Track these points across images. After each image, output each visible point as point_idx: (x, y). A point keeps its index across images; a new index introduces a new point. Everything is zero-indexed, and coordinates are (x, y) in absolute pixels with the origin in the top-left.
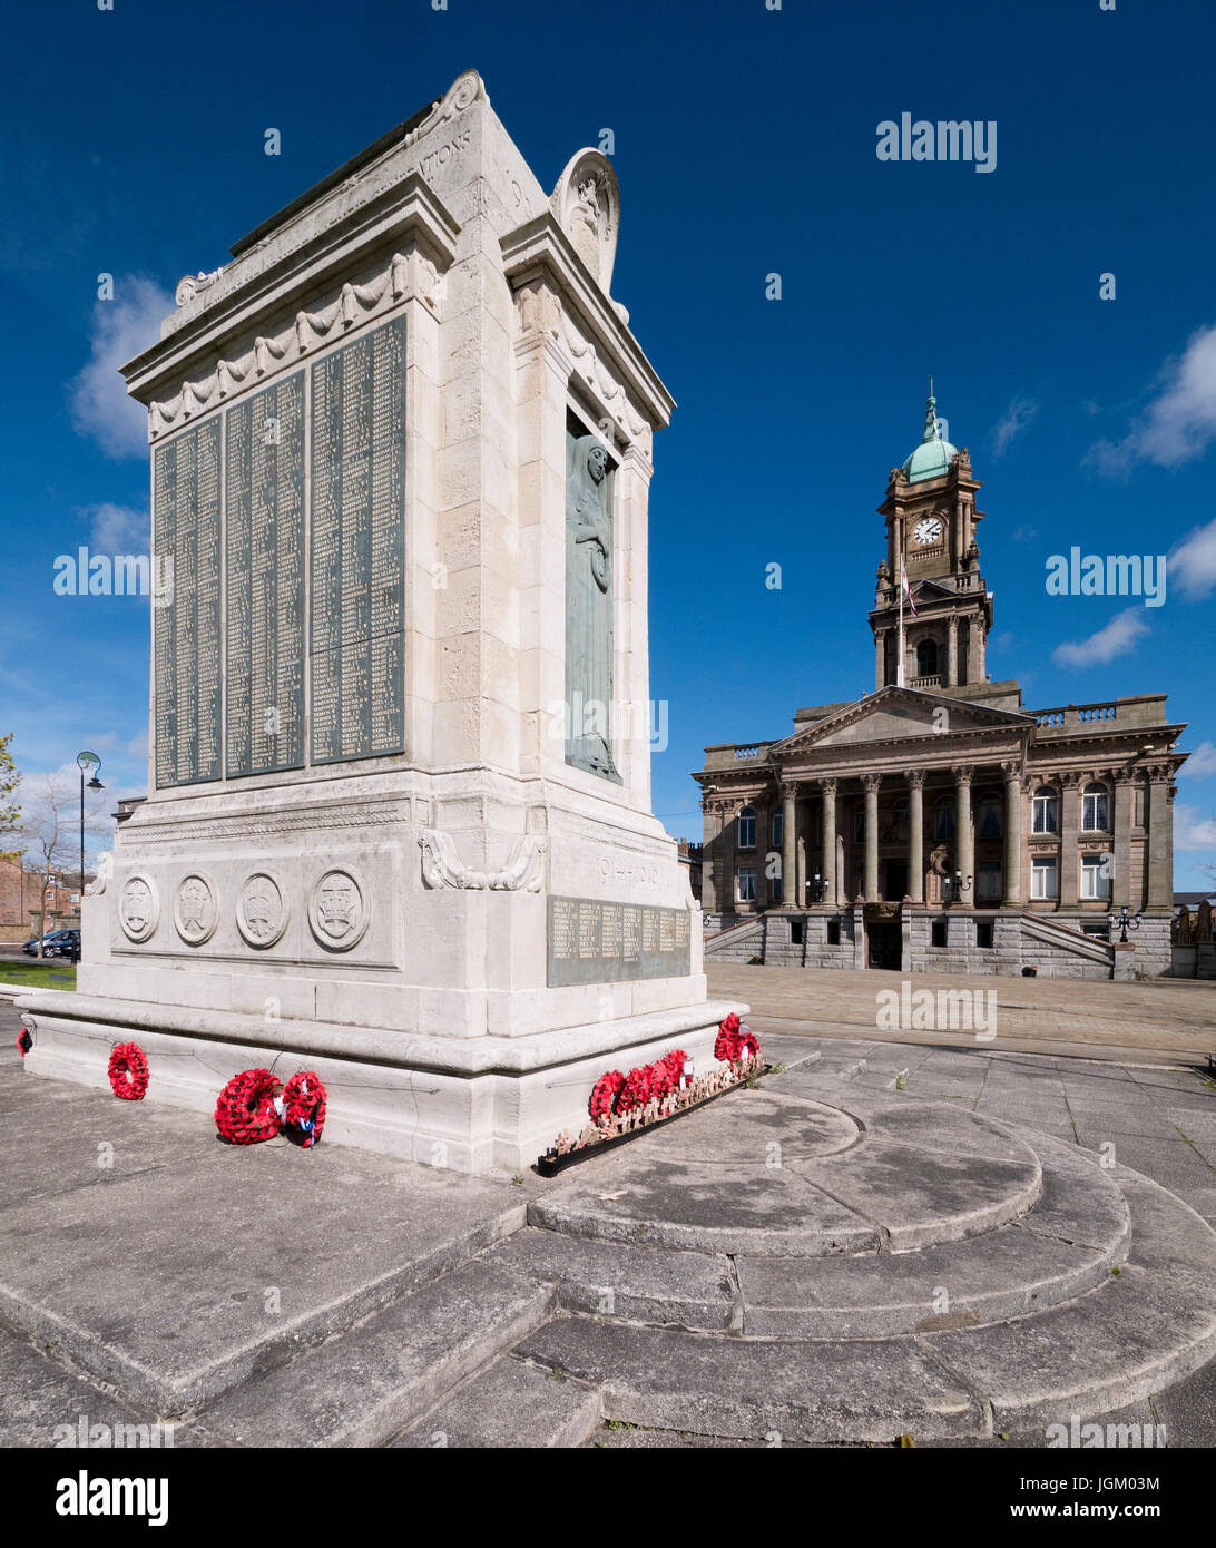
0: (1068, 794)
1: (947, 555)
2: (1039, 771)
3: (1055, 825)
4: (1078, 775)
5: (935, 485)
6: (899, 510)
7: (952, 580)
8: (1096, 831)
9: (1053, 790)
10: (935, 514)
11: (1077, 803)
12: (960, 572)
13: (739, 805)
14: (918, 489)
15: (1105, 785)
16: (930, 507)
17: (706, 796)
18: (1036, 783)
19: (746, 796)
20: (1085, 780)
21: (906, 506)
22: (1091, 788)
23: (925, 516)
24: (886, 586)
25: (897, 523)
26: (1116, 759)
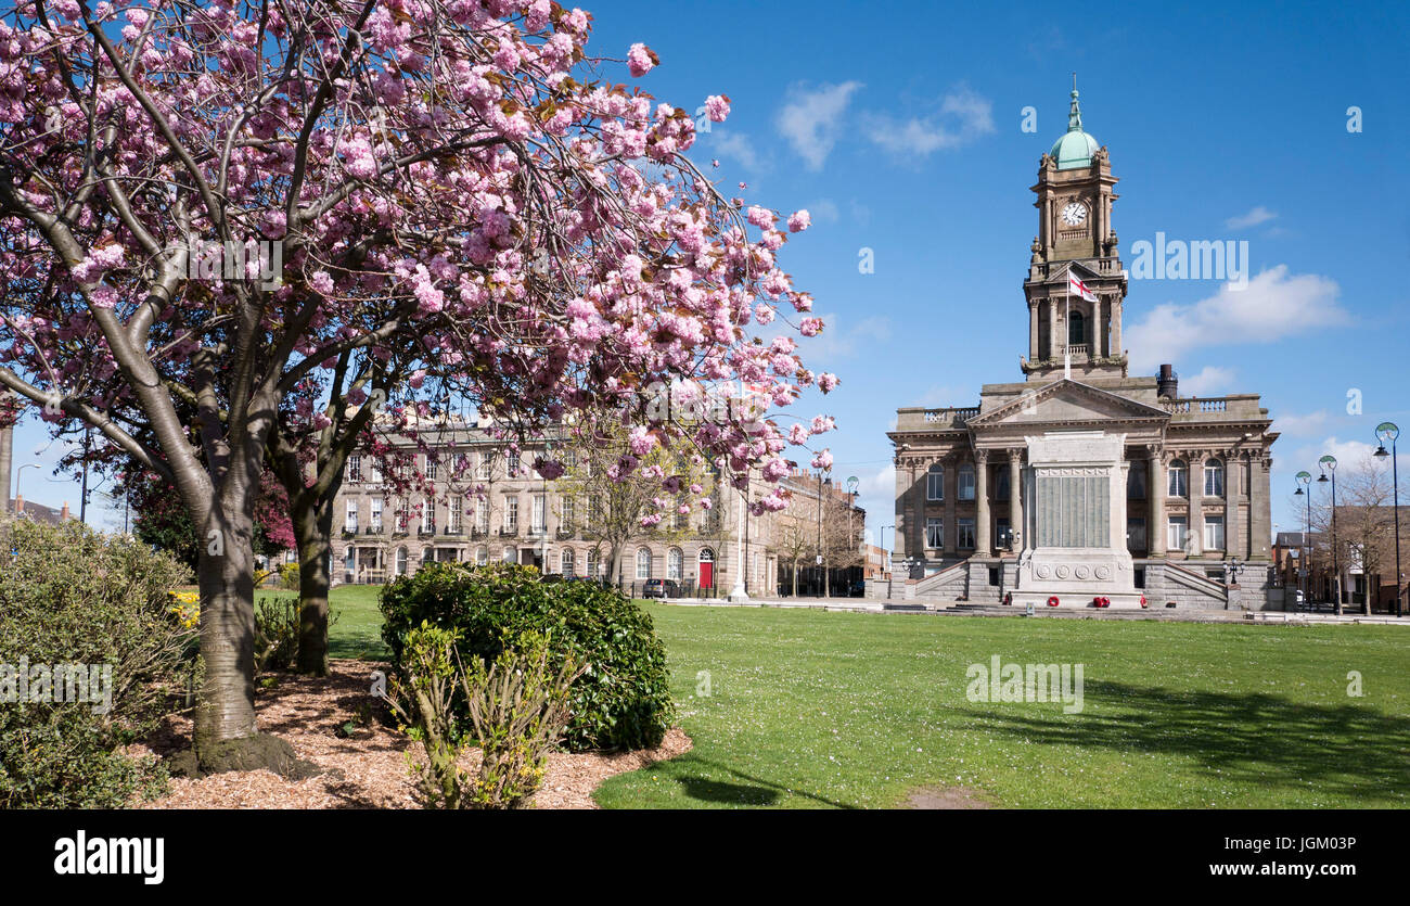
0: (1194, 467)
1: (1091, 238)
2: (1172, 447)
3: (1185, 491)
4: (1200, 452)
5: (1080, 174)
6: (1050, 193)
7: (1096, 263)
8: (1214, 496)
9: (1183, 462)
10: (1080, 200)
11: (1200, 473)
12: (1102, 256)
13: (928, 462)
14: (1066, 177)
15: (1219, 460)
16: (1076, 194)
17: (898, 453)
18: (1170, 457)
19: (935, 455)
20: (1205, 456)
21: (1056, 190)
22: (1211, 462)
23: (1071, 200)
24: (1040, 260)
25: (1049, 204)
26: (1226, 442)
